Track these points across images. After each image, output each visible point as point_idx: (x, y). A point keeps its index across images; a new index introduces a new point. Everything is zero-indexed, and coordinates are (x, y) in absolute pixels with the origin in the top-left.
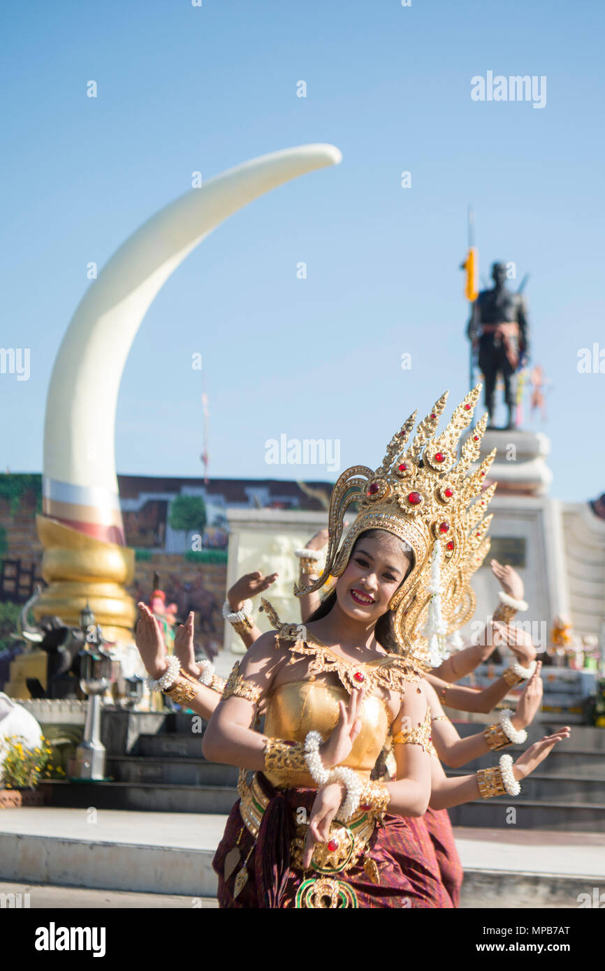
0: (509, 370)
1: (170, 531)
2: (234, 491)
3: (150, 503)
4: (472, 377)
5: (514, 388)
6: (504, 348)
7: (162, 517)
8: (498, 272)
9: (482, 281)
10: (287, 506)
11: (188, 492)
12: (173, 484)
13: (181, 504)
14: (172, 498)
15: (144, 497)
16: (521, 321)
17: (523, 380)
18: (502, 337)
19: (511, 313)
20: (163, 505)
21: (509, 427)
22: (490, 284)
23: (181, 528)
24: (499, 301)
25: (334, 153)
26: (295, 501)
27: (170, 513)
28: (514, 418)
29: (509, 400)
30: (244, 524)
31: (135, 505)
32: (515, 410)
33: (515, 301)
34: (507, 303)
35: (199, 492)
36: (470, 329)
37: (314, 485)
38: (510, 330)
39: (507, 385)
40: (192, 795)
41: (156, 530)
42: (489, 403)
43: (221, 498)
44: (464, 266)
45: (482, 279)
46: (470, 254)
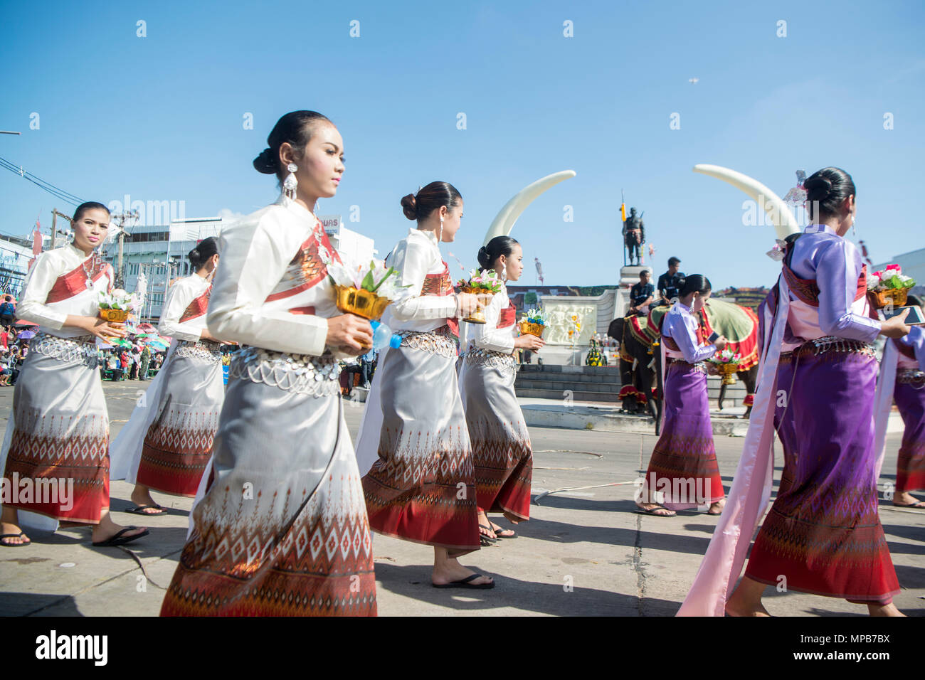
0: (638, 245)
1: (525, 305)
2: (546, 290)
3: (518, 295)
4: (625, 247)
5: (639, 252)
6: (636, 237)
7: (522, 300)
8: (632, 211)
9: (627, 214)
10: (564, 295)
11: (531, 291)
12: (526, 289)
13: (528, 295)
14: (525, 293)
15: (516, 293)
16: (642, 228)
17: (644, 249)
18: (635, 233)
19: (638, 225)
20: (523, 295)
21: (638, 265)
22: (630, 216)
23: (528, 303)
24: (634, 221)
25: (574, 173)
26: (567, 293)
27: (525, 298)
28: (640, 262)
29: (638, 256)
30: (548, 301)
31: (513, 296)
32: (640, 259)
33: (639, 221)
34: (636, 222)
35: (534, 291)
36: (623, 231)
37: (572, 287)
38: (638, 231)
39: (637, 250)
40: (530, 392)
41: (520, 304)
42: (631, 258)
43: (542, 293)
44: (621, 210)
45: (627, 213)
46: (623, 205)
